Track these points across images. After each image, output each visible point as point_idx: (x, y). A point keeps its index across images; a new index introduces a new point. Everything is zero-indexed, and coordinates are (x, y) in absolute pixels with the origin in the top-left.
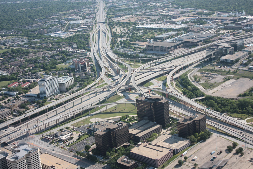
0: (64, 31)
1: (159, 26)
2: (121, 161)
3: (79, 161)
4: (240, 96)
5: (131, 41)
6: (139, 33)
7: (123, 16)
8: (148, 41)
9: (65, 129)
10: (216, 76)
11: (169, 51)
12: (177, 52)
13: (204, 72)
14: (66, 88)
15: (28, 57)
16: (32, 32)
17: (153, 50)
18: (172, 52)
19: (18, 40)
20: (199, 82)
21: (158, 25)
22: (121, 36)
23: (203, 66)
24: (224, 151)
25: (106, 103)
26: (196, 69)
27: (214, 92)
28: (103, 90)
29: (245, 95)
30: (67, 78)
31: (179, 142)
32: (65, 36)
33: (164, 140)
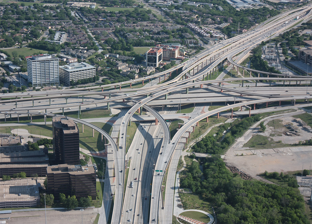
4: (264, 175)
10: (305, 132)
13: (300, 119)
14: (70, 80)
20: (261, 132)
26: (302, 110)
27: (242, 155)
29: (273, 176)
30: (85, 66)
31: (22, 196)
32: (244, 7)
33: (16, 185)
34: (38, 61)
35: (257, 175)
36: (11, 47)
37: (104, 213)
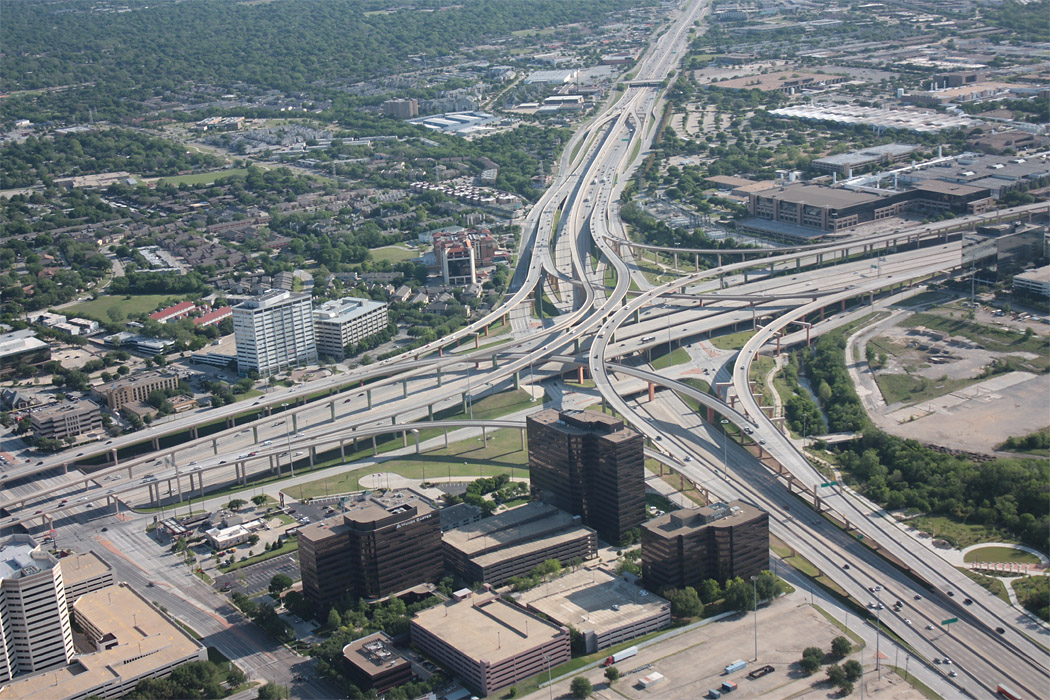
0: (486, 112)
1: (864, 116)
2: (359, 651)
3: (227, 632)
4: (1009, 446)
5: (713, 172)
6: (768, 140)
7: (748, 61)
8: (779, 177)
9: (251, 504)
10: (963, 349)
11: (831, 228)
12: (866, 233)
13: (921, 329)
14: (344, 345)
15: (293, 208)
16: (366, 105)
17: (775, 217)
18: (848, 232)
19: (298, 135)
20: (879, 368)
21: (861, 110)
22: (689, 149)
23: (933, 303)
24: (786, 666)
25: (462, 419)
26: (901, 310)
27: (912, 420)
28: (477, 366)
29: (1030, 444)
30: (360, 304)
31: (625, 609)
32: (478, 132)
33: (574, 591)
34: (266, 310)
35: (996, 451)
36: (69, 300)
37: (820, 600)
